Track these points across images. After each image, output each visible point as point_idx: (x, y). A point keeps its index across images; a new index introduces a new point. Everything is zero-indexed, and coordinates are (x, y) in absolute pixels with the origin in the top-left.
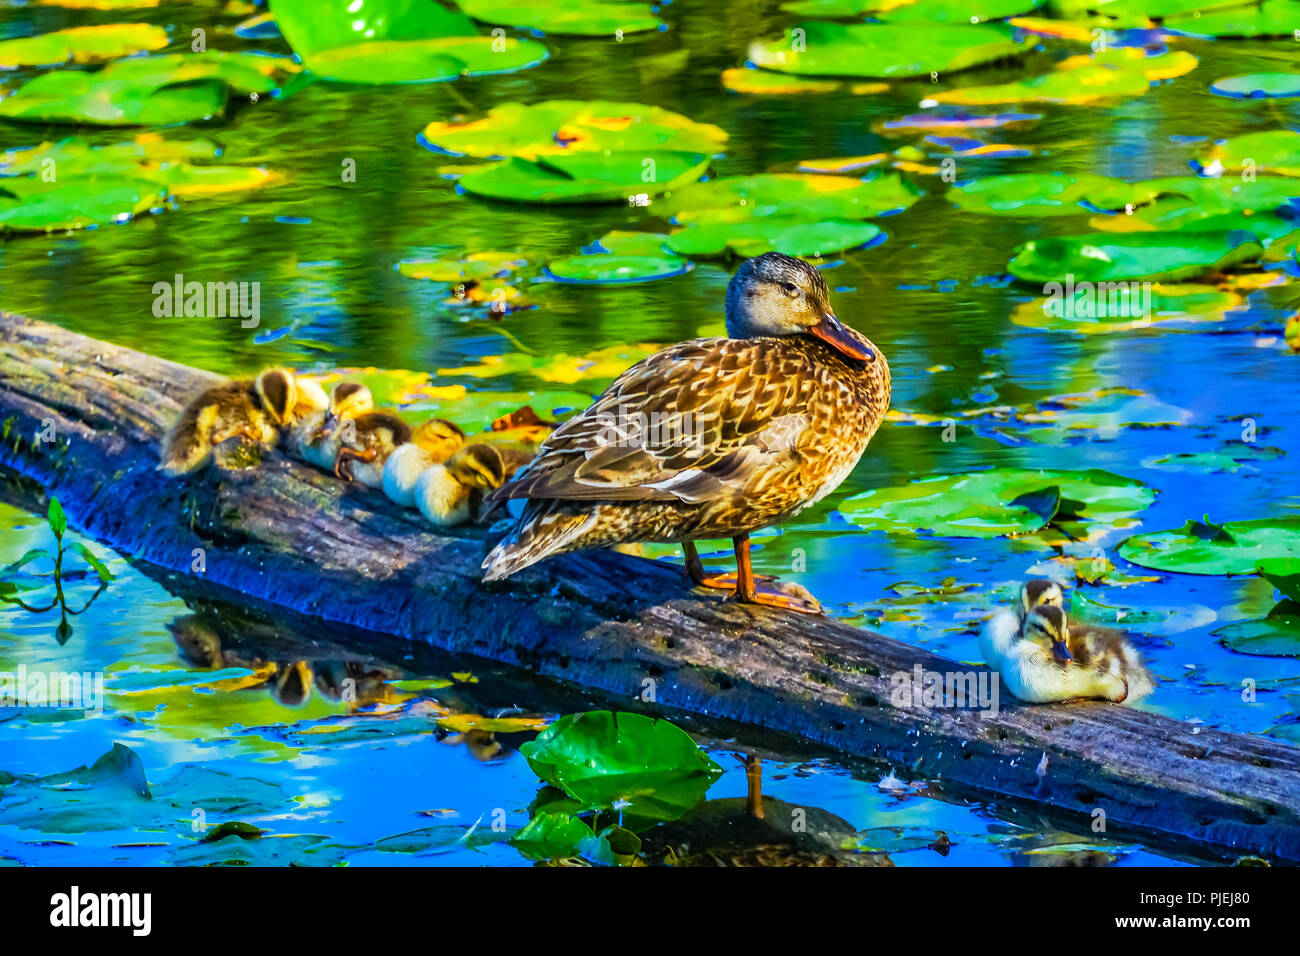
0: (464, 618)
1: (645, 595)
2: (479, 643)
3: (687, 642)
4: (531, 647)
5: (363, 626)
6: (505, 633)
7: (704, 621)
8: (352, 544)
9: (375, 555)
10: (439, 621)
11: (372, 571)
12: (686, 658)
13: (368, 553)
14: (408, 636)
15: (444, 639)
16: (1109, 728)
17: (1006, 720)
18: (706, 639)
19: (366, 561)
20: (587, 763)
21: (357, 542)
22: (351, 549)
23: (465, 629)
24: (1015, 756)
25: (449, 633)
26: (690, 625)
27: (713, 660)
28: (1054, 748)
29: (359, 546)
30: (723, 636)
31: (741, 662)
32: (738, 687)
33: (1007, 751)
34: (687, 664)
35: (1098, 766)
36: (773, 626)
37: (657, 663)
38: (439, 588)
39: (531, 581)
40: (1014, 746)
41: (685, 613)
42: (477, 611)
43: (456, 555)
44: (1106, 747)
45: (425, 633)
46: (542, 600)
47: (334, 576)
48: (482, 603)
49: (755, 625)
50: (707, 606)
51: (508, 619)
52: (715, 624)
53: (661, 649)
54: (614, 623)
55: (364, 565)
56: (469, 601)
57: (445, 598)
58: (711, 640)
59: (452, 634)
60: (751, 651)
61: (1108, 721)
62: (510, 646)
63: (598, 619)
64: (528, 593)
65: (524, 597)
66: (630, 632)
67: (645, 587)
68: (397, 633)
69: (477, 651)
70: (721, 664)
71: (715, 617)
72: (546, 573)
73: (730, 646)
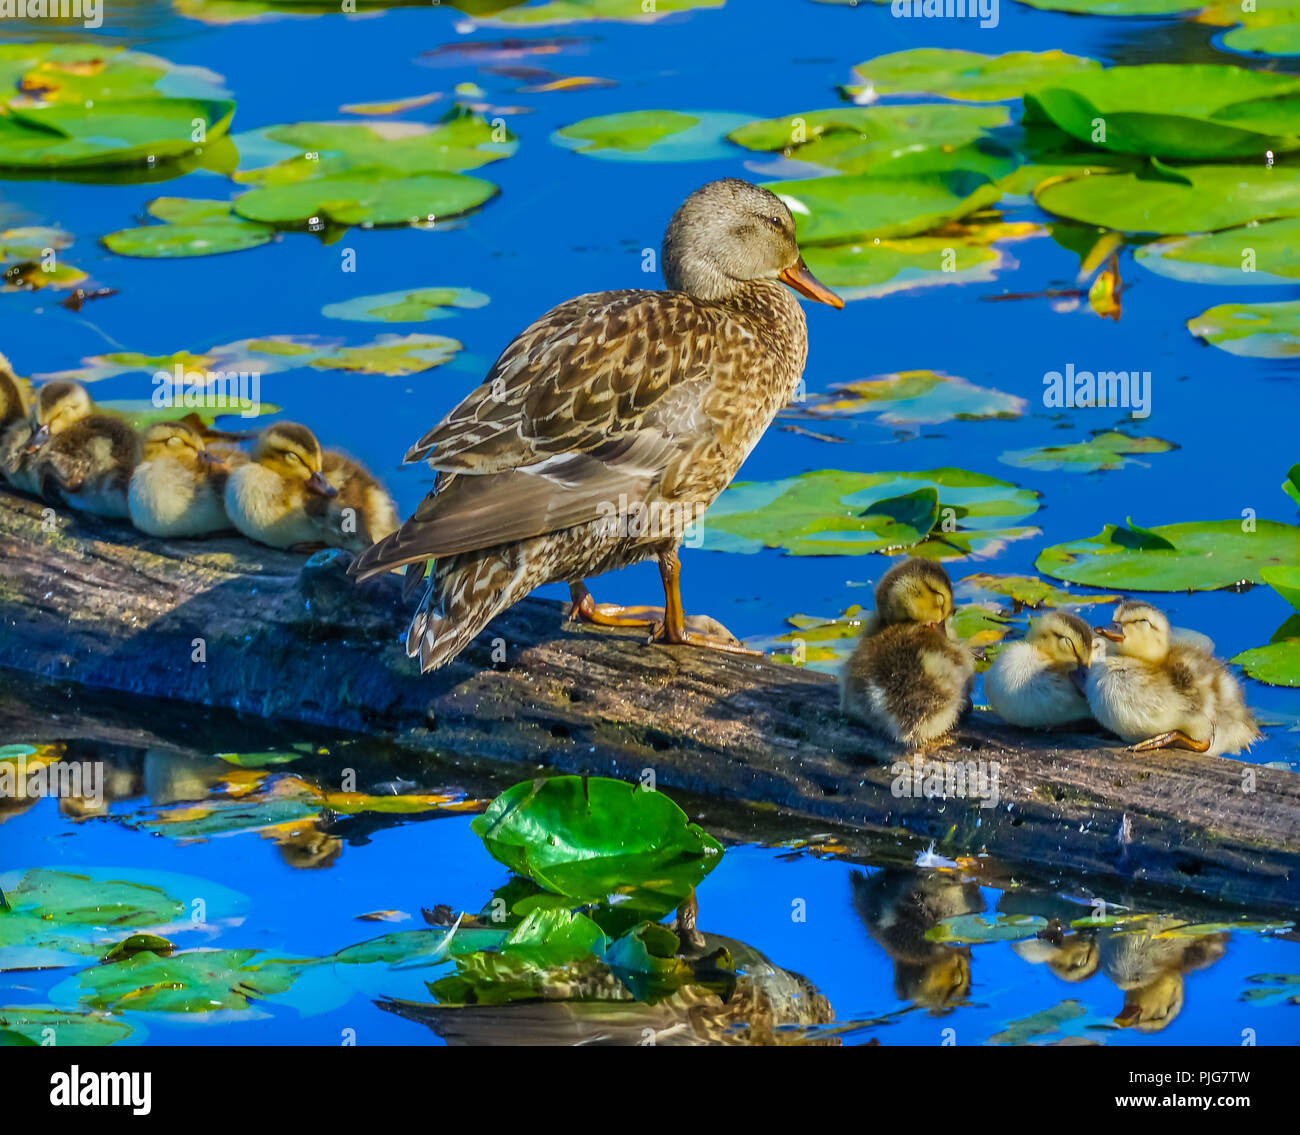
0: (282, 675)
1: (524, 638)
2: (307, 704)
3: (600, 694)
4: (382, 707)
5: (139, 690)
6: (344, 690)
7: (615, 667)
8: (106, 587)
9: (141, 600)
10: (248, 679)
11: (141, 620)
12: (602, 713)
13: (130, 598)
14: (207, 702)
15: (258, 700)
16: (1202, 781)
17: (1060, 775)
18: (622, 690)
19: (131, 608)
20: (550, 841)
21: (111, 584)
22: (106, 593)
23: (285, 688)
24: (1085, 820)
25: (263, 693)
26: (597, 672)
27: (639, 714)
28: (1135, 808)
29: (115, 589)
30: (643, 684)
31: (678, 716)
32: (681, 747)
33: (1072, 814)
34: (604, 721)
35: (1200, 829)
36: (708, 671)
37: (562, 721)
38: (242, 638)
39: (370, 625)
40: (1080, 808)
41: (584, 658)
42: (302, 665)
43: (253, 598)
44: (1206, 805)
45: (230, 694)
46: (389, 649)
47: (90, 628)
48: (305, 655)
49: (685, 670)
50: (613, 648)
51: (345, 673)
52: (630, 671)
53: (564, 701)
54: (492, 673)
55: (128, 613)
56: (287, 653)
57: (252, 651)
58: (630, 689)
59: (269, 695)
60: (688, 703)
61: (1195, 771)
62: (352, 707)
63: (471, 669)
64: (366, 640)
65: (363, 645)
66: (518, 685)
67: (522, 628)
68: (188, 695)
69: (305, 714)
70: (651, 719)
71: (628, 663)
72: (388, 615)
73: (658, 697)
